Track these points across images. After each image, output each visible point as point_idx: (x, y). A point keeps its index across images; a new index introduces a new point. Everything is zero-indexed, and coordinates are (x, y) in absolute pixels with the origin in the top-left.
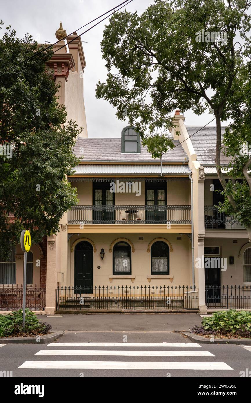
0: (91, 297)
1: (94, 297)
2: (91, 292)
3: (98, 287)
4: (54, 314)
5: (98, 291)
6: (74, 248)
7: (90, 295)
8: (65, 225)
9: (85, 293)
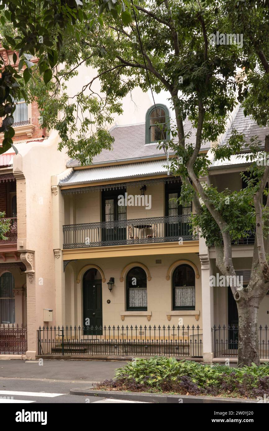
0: (100, 339)
1: (103, 340)
2: (100, 333)
3: (107, 327)
4: (35, 359)
5: (107, 332)
6: (80, 277)
7: (99, 337)
8: (57, 250)
9: (93, 335)
